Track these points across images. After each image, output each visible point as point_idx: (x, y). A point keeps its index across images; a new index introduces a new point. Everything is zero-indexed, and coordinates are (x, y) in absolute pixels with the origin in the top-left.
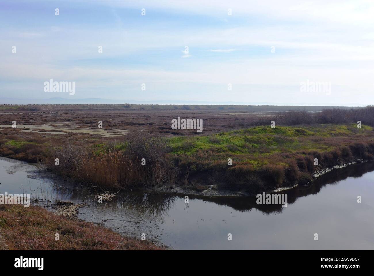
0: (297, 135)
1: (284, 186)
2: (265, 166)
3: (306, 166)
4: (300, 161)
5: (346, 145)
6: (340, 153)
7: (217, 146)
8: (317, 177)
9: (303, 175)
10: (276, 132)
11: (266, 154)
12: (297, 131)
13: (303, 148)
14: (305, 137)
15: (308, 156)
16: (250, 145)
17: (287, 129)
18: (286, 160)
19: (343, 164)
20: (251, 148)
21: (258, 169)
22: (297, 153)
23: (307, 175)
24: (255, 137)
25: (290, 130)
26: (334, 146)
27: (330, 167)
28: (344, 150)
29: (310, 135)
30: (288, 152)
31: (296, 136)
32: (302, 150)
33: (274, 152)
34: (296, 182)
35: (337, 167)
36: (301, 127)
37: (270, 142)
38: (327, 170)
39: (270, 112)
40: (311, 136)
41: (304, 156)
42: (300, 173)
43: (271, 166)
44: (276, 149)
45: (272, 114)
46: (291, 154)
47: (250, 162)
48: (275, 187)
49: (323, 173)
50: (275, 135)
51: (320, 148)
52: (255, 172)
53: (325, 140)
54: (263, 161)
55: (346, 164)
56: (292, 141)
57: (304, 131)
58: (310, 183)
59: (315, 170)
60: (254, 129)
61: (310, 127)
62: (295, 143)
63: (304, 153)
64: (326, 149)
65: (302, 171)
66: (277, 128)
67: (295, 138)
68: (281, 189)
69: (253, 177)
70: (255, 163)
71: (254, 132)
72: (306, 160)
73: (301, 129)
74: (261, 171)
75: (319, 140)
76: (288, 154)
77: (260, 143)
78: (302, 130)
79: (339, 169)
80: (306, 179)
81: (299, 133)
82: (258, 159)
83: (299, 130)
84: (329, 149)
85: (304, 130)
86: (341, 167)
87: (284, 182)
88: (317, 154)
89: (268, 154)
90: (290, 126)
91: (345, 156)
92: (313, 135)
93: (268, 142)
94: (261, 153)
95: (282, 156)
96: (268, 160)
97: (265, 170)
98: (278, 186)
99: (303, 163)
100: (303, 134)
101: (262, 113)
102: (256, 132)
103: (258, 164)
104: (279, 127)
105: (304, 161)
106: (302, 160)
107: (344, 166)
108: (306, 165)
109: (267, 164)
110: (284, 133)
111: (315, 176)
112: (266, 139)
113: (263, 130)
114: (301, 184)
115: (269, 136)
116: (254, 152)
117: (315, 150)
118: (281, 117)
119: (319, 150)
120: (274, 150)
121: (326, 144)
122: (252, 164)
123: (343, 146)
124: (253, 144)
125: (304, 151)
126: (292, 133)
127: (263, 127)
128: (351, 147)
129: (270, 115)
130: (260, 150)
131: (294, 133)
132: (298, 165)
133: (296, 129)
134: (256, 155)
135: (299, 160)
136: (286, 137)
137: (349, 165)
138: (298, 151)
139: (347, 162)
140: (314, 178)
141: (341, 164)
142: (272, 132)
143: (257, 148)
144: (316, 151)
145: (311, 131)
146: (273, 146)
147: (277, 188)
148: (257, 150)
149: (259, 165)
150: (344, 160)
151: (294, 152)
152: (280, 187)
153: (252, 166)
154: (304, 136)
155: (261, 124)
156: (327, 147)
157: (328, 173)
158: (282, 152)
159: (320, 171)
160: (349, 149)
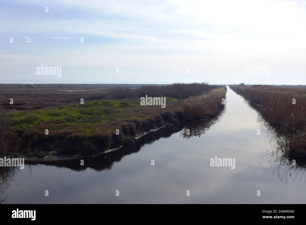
0: (122, 107)
1: (112, 148)
2: (96, 133)
4: (124, 128)
5: (159, 114)
6: (154, 119)
7: (57, 118)
8: (138, 139)
9: (127, 138)
10: (106, 105)
11: (97, 123)
12: (122, 104)
13: (127, 117)
14: (129, 108)
15: (130, 123)
16: (84, 116)
17: (114, 102)
18: (113, 127)
19: (157, 128)
20: (85, 119)
21: (91, 135)
22: (122, 121)
23: (130, 138)
24: (88, 109)
25: (116, 103)
26: (150, 114)
27: (147, 131)
28: (157, 117)
29: (132, 106)
30: (115, 120)
31: (122, 108)
32: (126, 119)
33: (104, 121)
34: (122, 144)
35: (152, 130)
36: (125, 101)
37: (100, 113)
38: (145, 133)
39: (102, 89)
40: (133, 107)
41: (127, 123)
42: (124, 137)
43: (102, 132)
44: (105, 119)
45: (102, 91)
46: (117, 122)
47: (85, 130)
48: (105, 149)
49: (142, 136)
50: (105, 108)
51: (140, 117)
52: (89, 138)
53: (143, 110)
54: (95, 129)
55: (159, 127)
56: (118, 112)
57: (127, 104)
58: (132, 144)
59: (136, 133)
60: (88, 103)
61: (132, 101)
62: (120, 113)
63: (127, 121)
64: (144, 117)
65: (126, 135)
66: (106, 102)
67: (120, 110)
68: (110, 150)
69: (87, 142)
70: (88, 131)
71: (88, 106)
72: (129, 126)
73: (125, 102)
74: (94, 137)
75: (139, 110)
76: (115, 122)
77: (93, 114)
78: (126, 103)
79: (154, 132)
80: (129, 141)
81: (123, 105)
82: (91, 128)
83: (124, 103)
84: (146, 117)
85: (127, 102)
86: (155, 130)
87: (112, 144)
88: (137, 121)
89: (99, 123)
90: (116, 100)
91: (158, 121)
92: (134, 107)
93: (99, 113)
94: (94, 122)
95: (110, 124)
96: (99, 128)
97: (96, 136)
98: (108, 148)
99: (126, 129)
100: (127, 106)
101: (95, 90)
102: (90, 106)
103: (90, 131)
104: (108, 101)
105: (127, 127)
106: (126, 126)
108: (129, 130)
109: (98, 131)
110: (112, 106)
111: (136, 138)
112: (98, 111)
113: (95, 103)
114: (125, 145)
115: (99, 109)
116: (88, 122)
117: (136, 118)
118: (109, 93)
119: (139, 118)
120: (104, 119)
121: (144, 113)
122: (86, 132)
123: (156, 114)
124: (87, 115)
125: (128, 119)
126: (118, 105)
127: (95, 101)
128: (162, 115)
129: (101, 92)
130: (93, 120)
131: (120, 105)
132: (123, 131)
133: (121, 102)
134: (89, 124)
135: (123, 126)
136: (113, 109)
137: (161, 129)
138: (122, 120)
139: (159, 126)
140: (135, 140)
141: (155, 128)
142: (102, 105)
143: (91, 119)
144: (136, 119)
145: (133, 103)
146: (103, 116)
147: (107, 150)
148: (90, 120)
149: (92, 132)
150: (157, 125)
151: (119, 120)
152: (109, 149)
153: (86, 133)
154: (127, 107)
155: (94, 99)
156: (145, 115)
157: (146, 135)
158: (111, 121)
159: (139, 134)
160: (161, 116)
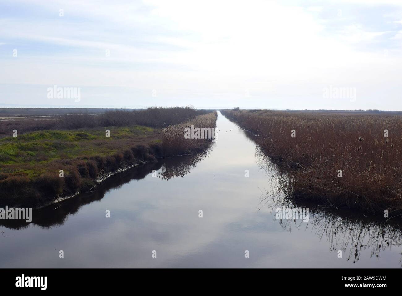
0: (79, 139)
1: (64, 195)
2: (42, 176)
3: (88, 172)
4: (81, 167)
5: (128, 148)
6: (122, 155)
8: (100, 182)
9: (85, 181)
10: (56, 137)
11: (43, 162)
12: (79, 135)
13: (85, 153)
14: (88, 141)
15: (90, 161)
16: (25, 153)
17: (67, 133)
18: (66, 167)
19: (126, 167)
20: (26, 157)
21: (34, 179)
22: (78, 159)
23: (89, 181)
24: (30, 143)
25: (71, 134)
26: (117, 149)
27: (113, 171)
28: (126, 153)
29: (92, 139)
30: (69, 158)
31: (78, 141)
32: (84, 156)
33: (54, 159)
34: (78, 189)
35: (120, 170)
36: (83, 131)
37: (48, 148)
38: (110, 174)
39: (50, 116)
40: (94, 140)
41: (86, 161)
42: (81, 180)
43: (49, 174)
44: (55, 156)
45: (51, 118)
46: (71, 161)
47: (25, 172)
48: (55, 198)
49: (106, 178)
50: (55, 141)
51: (103, 152)
52: (31, 184)
53: (107, 144)
54: (40, 170)
55: (129, 166)
56: (73, 146)
57: (86, 135)
58: (93, 190)
59: (98, 175)
60: (30, 135)
61: (93, 131)
62: (76, 148)
63: (85, 158)
64: (108, 152)
65: (83, 177)
66: (56, 133)
67: (76, 143)
68: (62, 198)
69: (28, 189)
70: (30, 173)
71: (31, 138)
72: (87, 165)
73: (82, 132)
74: (38, 181)
75: (102, 143)
76: (69, 160)
77: (37, 150)
78: (84, 134)
79: (122, 172)
80: (89, 186)
81: (81, 137)
82: (34, 169)
83: (81, 134)
84: (112, 152)
85: (85, 133)
86: (124, 170)
87: (64, 191)
88: (99, 158)
89: (46, 162)
90: (71, 131)
91: (127, 158)
92: (95, 139)
93: (46, 148)
94: (39, 160)
95: (62, 163)
96: (46, 168)
97: (42, 180)
98: (58, 196)
99: (84, 169)
100: (85, 138)
101: (40, 117)
102: (33, 138)
103: (34, 174)
104: (59, 132)
105: (86, 167)
106: (84, 166)
107: (127, 169)
108: (88, 170)
109: (45, 173)
110: (64, 138)
111: (98, 181)
112: (44, 145)
113: (40, 135)
114: (83, 191)
115: (47, 142)
116: (30, 160)
117: (97, 154)
118: (61, 120)
119: (102, 154)
120: (53, 157)
121: (109, 147)
122: (27, 174)
123: (126, 148)
124: (28, 152)
125: (86, 156)
126: (73, 138)
127: (40, 132)
128: (133, 149)
129: (49, 119)
130: (37, 158)
131: (76, 137)
132: (80, 172)
133: (77, 133)
134: (32, 164)
135: (80, 166)
136: (66, 142)
137: (131, 168)
138: (79, 157)
139: (129, 164)
140: (97, 183)
141: (124, 167)
142: (50, 137)
143: (34, 156)
144: (98, 156)
145: (93, 134)
146: (51, 153)
147: (57, 198)
148: (33, 158)
149: (36, 175)
150: (127, 163)
151: (75, 157)
152: (61, 196)
153: (27, 176)
154: (86, 140)
155: (39, 129)
156: (110, 150)
157: (111, 177)
158: (62, 159)
159: (103, 175)
160: (131, 151)
